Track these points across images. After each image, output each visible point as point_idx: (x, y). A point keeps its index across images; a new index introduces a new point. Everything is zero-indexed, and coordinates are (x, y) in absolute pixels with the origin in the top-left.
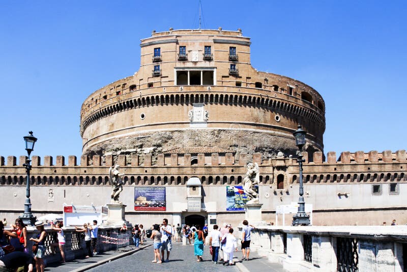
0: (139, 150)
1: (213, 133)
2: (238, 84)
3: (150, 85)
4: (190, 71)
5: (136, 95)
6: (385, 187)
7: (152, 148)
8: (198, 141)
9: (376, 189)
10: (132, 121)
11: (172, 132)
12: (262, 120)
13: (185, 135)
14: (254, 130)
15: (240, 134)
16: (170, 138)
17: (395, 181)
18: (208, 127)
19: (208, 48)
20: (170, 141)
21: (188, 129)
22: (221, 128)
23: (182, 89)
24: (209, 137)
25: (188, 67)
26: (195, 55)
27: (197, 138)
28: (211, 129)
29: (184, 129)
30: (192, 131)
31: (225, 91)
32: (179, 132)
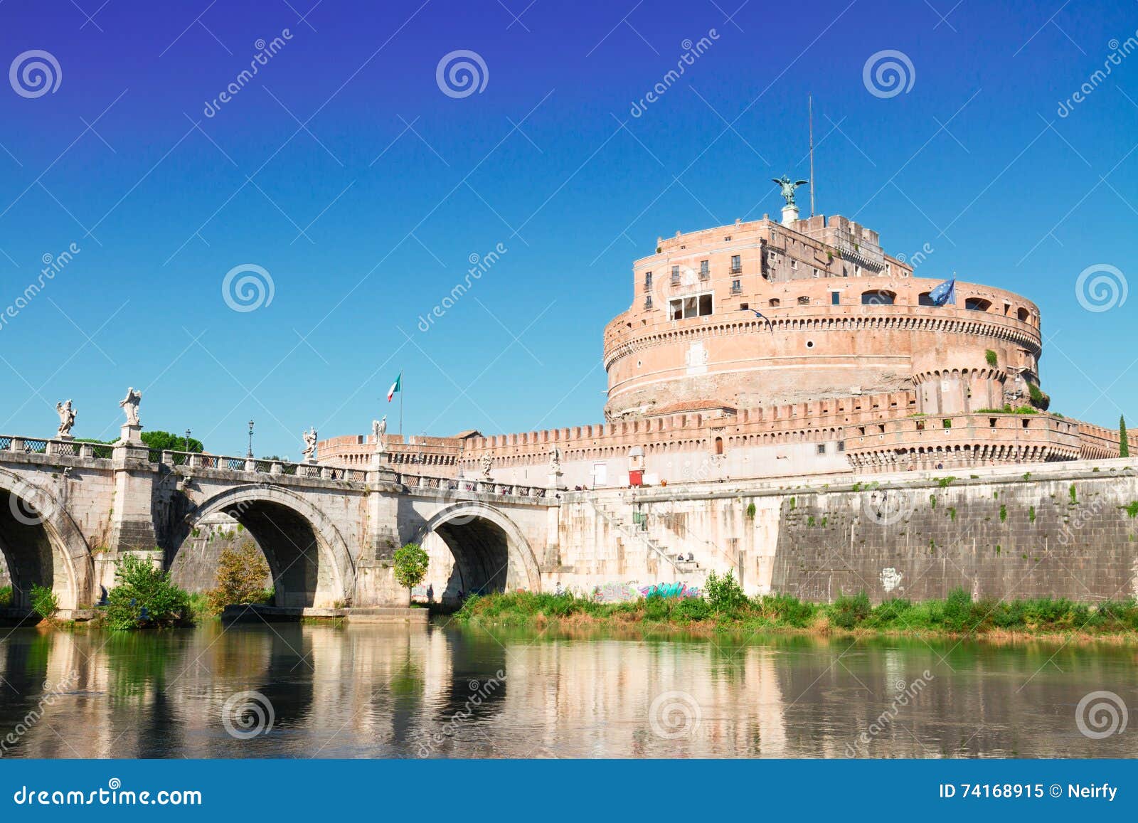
0: (636, 409)
1: (714, 377)
2: (745, 307)
3: (644, 322)
4: (685, 299)
6: (831, 446)
8: (697, 391)
9: (822, 449)
10: (632, 369)
11: (669, 382)
12: (783, 352)
13: (682, 386)
14: (770, 368)
16: (666, 390)
17: (841, 439)
18: (709, 371)
19: (705, 263)
20: (666, 396)
21: (684, 377)
22: (723, 372)
23: (676, 325)
24: (708, 385)
25: (684, 294)
26: (690, 276)
27: (695, 388)
28: (710, 373)
29: (680, 378)
30: (689, 379)
31: (727, 320)
32: (676, 381)
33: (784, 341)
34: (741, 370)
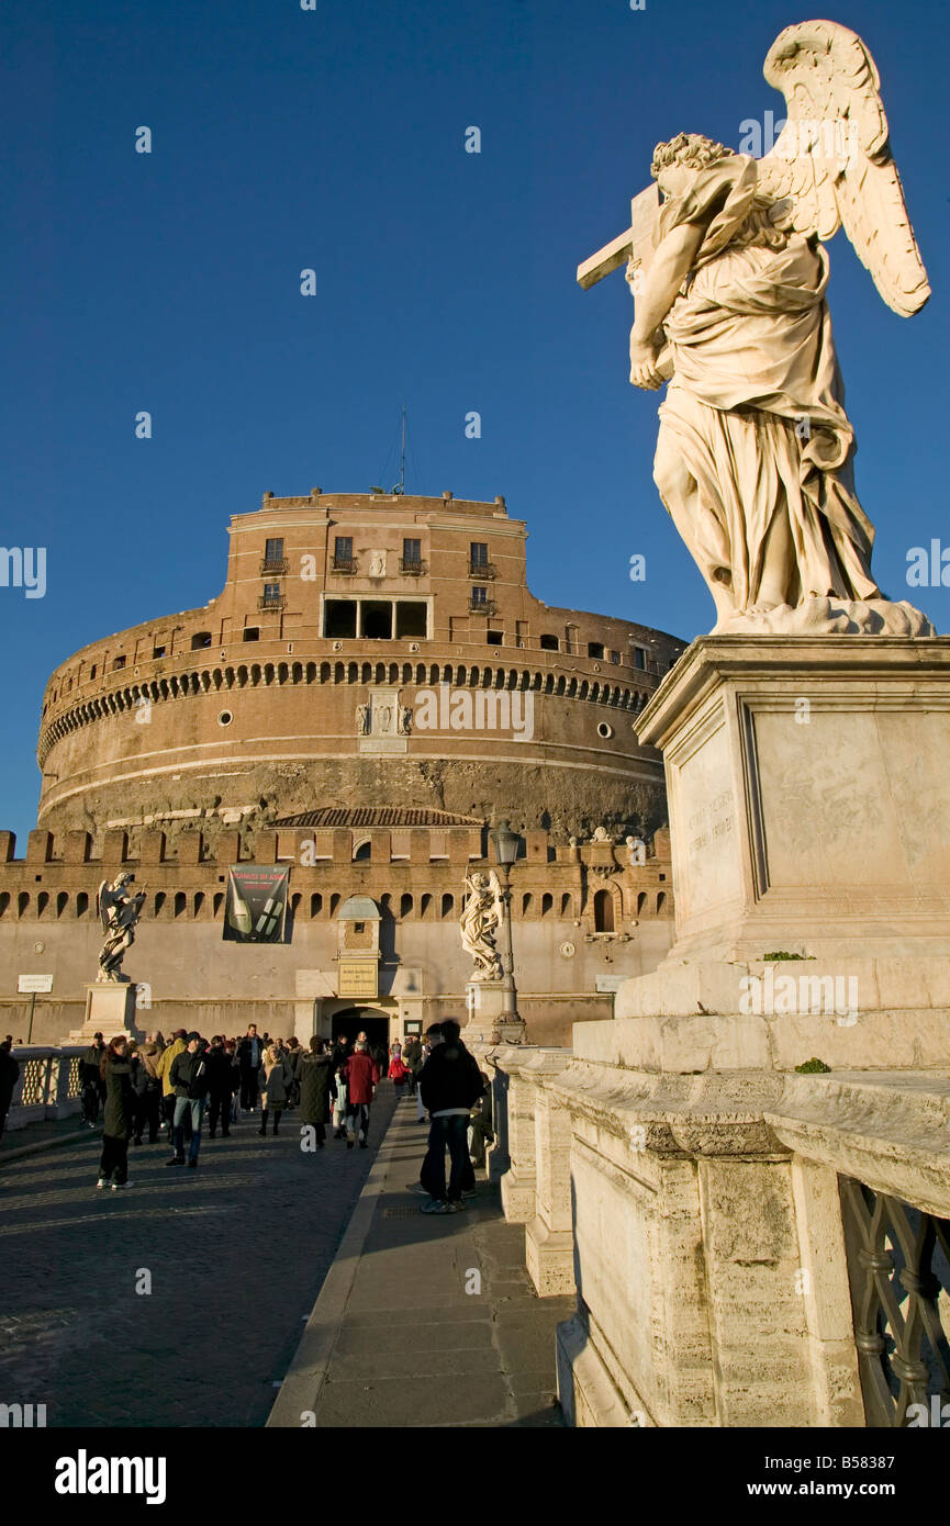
0: (209, 812)
1: (423, 766)
2: (494, 638)
3: (252, 635)
4: (363, 603)
5: (209, 660)
7: (247, 810)
8: (382, 789)
10: (195, 729)
11: (309, 763)
12: (562, 734)
13: (345, 776)
14: (538, 762)
15: (499, 773)
16: (301, 781)
18: (409, 751)
19: (412, 543)
21: (353, 756)
22: (444, 757)
23: (340, 650)
24: (411, 779)
25: (358, 592)
26: (378, 562)
27: (378, 782)
28: (418, 756)
29: (342, 756)
30: (364, 763)
31: (456, 657)
32: (329, 763)
33: (563, 715)
34: (486, 758)
